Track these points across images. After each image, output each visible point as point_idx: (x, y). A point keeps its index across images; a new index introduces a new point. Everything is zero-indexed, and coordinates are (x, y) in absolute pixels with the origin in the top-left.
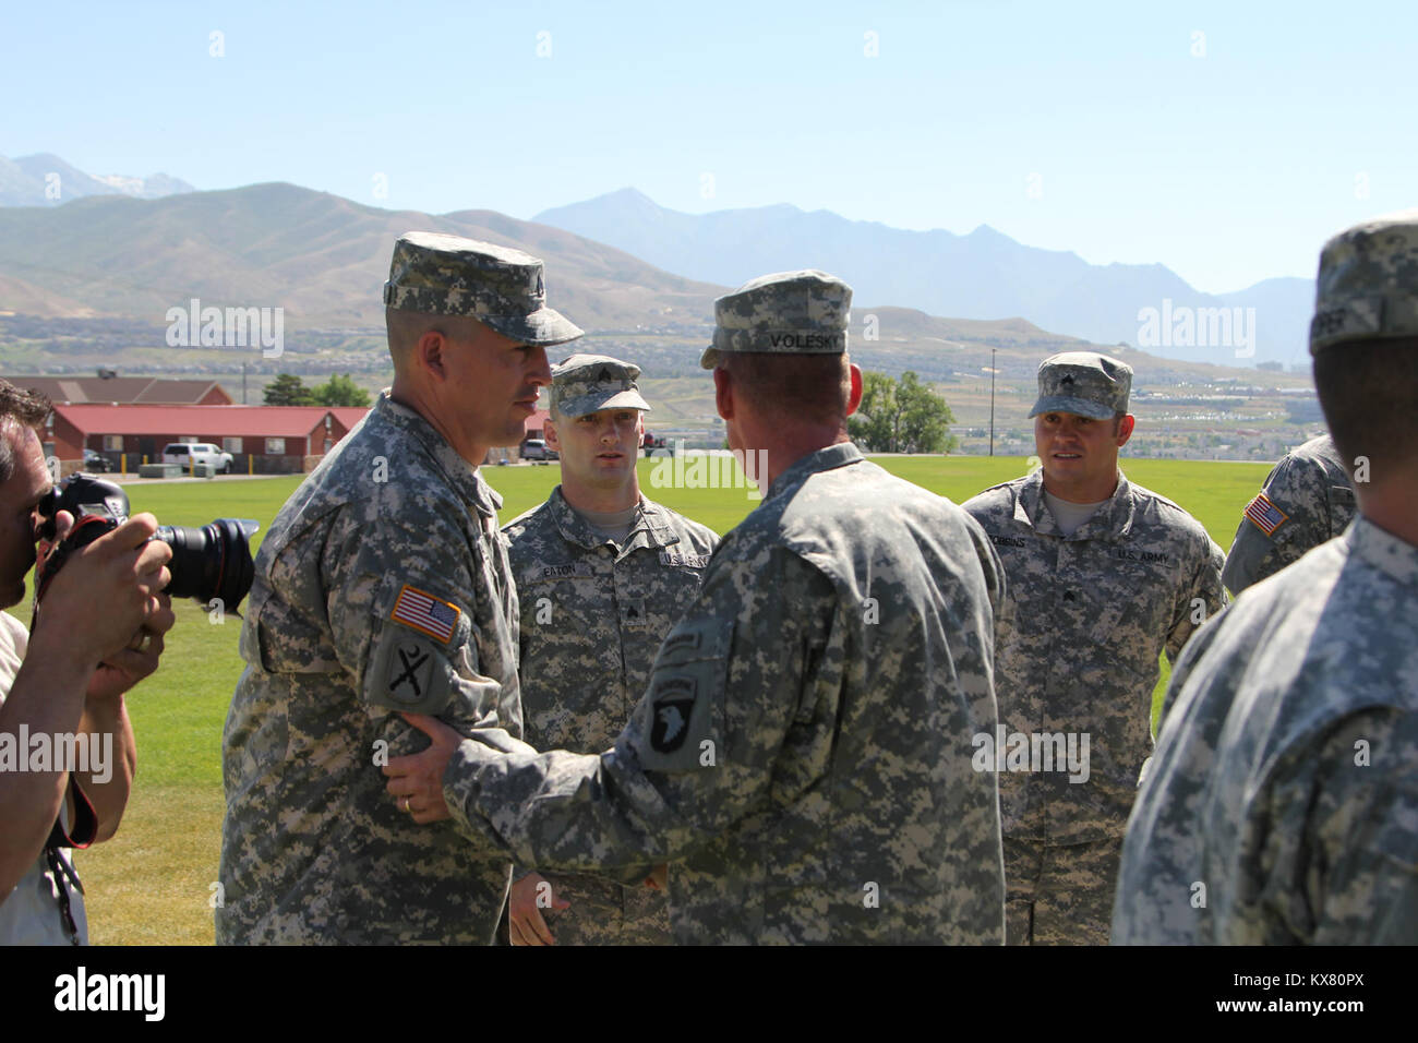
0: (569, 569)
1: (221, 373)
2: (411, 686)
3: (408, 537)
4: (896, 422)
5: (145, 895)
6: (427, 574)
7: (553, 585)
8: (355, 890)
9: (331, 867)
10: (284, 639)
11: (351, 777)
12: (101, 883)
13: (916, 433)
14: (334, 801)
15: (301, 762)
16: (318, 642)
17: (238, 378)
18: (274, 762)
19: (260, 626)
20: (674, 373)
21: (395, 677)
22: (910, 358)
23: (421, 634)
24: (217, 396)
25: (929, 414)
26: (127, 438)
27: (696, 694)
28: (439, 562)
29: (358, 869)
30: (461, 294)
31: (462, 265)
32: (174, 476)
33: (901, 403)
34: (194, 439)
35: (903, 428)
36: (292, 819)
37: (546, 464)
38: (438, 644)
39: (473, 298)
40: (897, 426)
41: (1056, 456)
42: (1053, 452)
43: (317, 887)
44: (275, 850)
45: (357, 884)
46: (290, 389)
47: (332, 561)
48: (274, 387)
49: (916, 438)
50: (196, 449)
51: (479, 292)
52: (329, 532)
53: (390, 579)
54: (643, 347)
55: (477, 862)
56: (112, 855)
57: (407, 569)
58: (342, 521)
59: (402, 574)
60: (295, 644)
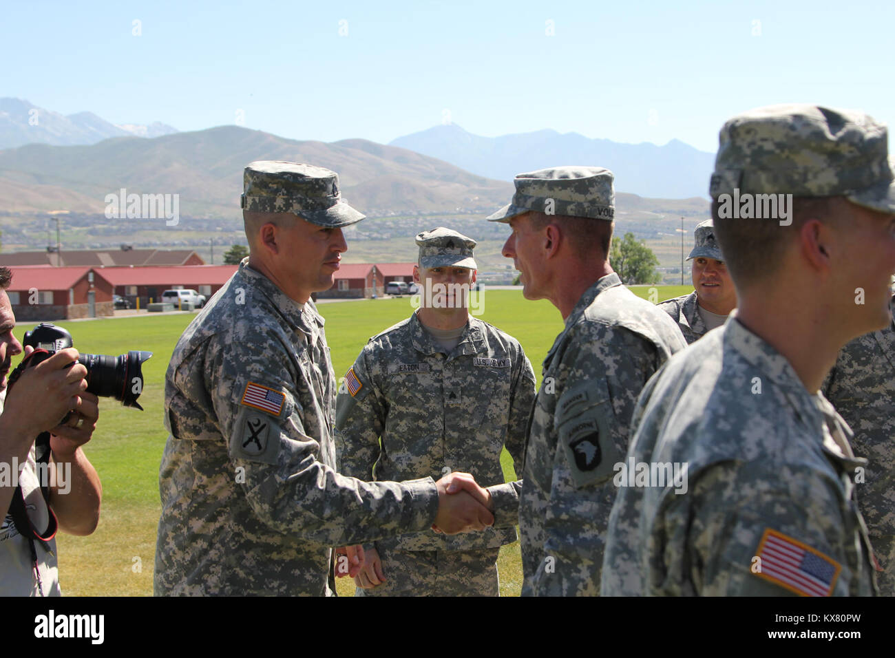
0: (416, 367)
1: (197, 245)
2: (256, 445)
3: (250, 352)
4: (622, 265)
5: (147, 571)
6: (262, 373)
7: (404, 376)
8: (235, 571)
9: (220, 557)
10: (184, 419)
11: (232, 503)
12: (120, 565)
13: (634, 272)
14: (222, 516)
15: (201, 491)
16: (205, 421)
17: (208, 248)
18: (187, 490)
19: (170, 411)
20: (481, 238)
21: (246, 439)
22: (630, 225)
23: (261, 412)
24: (195, 260)
25: (643, 260)
26: (140, 288)
27: (598, 429)
28: (270, 366)
29: (236, 559)
30: (284, 199)
31: (283, 181)
32: (170, 310)
33: (624, 253)
34: (181, 287)
35: (626, 269)
36: (197, 525)
37: (401, 297)
38: (273, 418)
39: (291, 201)
40: (622, 268)
41: (703, 285)
42: (702, 282)
43: (212, 569)
44: (186, 543)
45: (236, 567)
46: (240, 254)
47: (210, 371)
48: (230, 253)
49: (634, 275)
50: (183, 293)
51: (294, 197)
52: (205, 353)
53: (240, 379)
54: (461, 222)
55: (309, 551)
56: (128, 547)
57: (250, 372)
58: (212, 346)
59: (247, 375)
60: (190, 422)
